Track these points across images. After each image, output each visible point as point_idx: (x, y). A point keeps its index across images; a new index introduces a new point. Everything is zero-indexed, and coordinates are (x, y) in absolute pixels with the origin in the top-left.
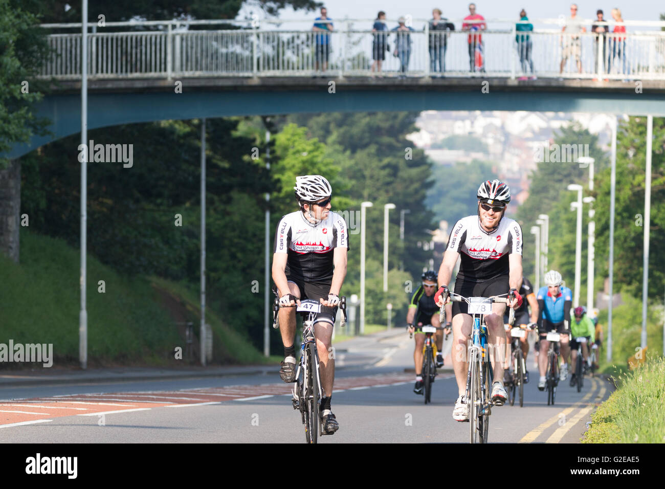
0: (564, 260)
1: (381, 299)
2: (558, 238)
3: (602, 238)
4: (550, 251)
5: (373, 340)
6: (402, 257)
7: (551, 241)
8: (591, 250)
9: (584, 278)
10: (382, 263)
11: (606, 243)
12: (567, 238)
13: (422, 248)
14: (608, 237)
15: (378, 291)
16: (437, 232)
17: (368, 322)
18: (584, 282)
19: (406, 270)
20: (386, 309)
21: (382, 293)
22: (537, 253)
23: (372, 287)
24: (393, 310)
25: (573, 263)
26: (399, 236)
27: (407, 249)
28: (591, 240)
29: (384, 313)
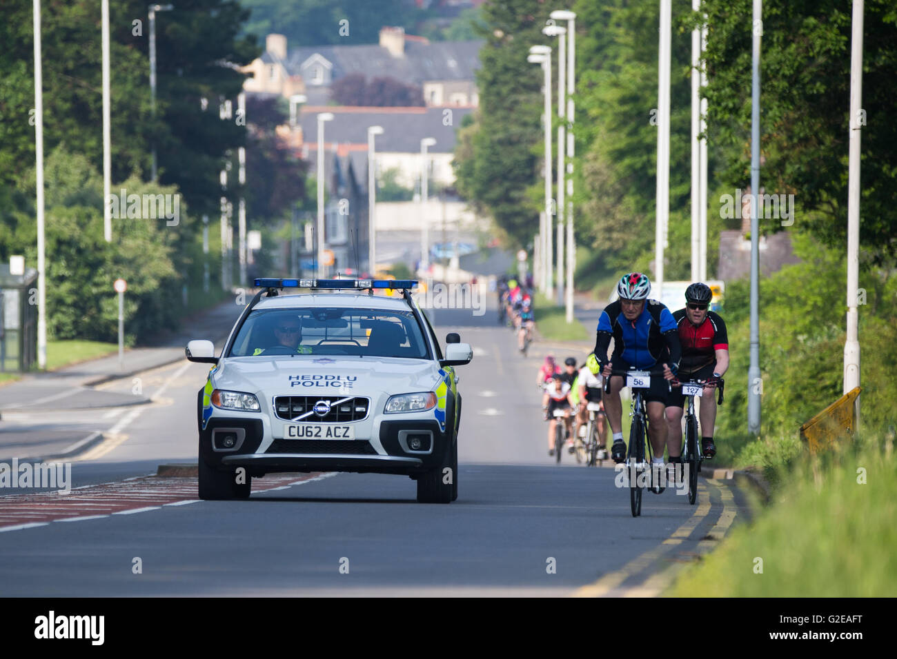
0: (622, 141)
1: (95, 265)
2: (603, 77)
3: (730, 75)
4: (581, 113)
5: (77, 384)
6: (152, 142)
7: (585, 88)
8: (699, 108)
9: (680, 190)
10: (98, 161)
11: (739, 88)
12: (631, 74)
13: (213, 113)
14: (748, 68)
15: (86, 242)
16: (257, 66)
17: (59, 333)
18: (681, 203)
19: (164, 181)
20: (113, 294)
21: (99, 247)
22: (547, 119)
23: (69, 230)
24: (129, 295)
25: (652, 148)
26: (145, 80)
27: (169, 117)
28: (699, 80)
29: (105, 304)
